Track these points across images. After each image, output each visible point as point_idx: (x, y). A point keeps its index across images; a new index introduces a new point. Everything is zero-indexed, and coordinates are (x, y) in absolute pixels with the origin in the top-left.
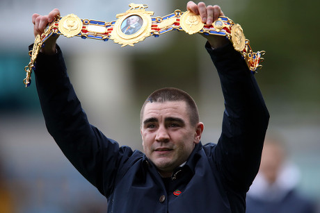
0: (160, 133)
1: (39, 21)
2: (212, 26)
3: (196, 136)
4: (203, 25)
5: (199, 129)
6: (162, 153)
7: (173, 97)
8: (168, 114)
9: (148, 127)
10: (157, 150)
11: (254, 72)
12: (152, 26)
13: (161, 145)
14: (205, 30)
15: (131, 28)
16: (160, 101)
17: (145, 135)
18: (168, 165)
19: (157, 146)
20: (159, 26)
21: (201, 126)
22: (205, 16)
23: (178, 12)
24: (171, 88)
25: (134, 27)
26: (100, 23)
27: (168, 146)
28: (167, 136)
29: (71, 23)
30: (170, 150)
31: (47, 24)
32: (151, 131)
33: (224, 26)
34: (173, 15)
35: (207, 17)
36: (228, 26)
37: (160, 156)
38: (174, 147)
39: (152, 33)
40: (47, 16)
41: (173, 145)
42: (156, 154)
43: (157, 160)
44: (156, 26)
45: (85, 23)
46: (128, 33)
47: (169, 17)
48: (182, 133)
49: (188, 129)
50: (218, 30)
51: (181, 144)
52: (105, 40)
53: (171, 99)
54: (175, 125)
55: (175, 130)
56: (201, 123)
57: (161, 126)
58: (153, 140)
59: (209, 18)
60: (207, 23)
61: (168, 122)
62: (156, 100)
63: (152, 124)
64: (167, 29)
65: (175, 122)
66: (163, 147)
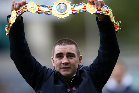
0: (65, 60)
1: (16, 4)
2: (101, 10)
3: (79, 62)
4: (97, 9)
5: (80, 58)
6: (65, 69)
7: (69, 43)
8: (68, 51)
9: (58, 57)
10: (63, 68)
11: (117, 32)
12: (72, 9)
13: (65, 66)
14: (98, 12)
15: (62, 10)
16: (64, 45)
17: (57, 61)
18: (68, 75)
19: (63, 66)
20: (75, 9)
21: (81, 57)
22: (98, 5)
23: (84, 3)
24: (68, 39)
25: (63, 9)
26: (46, 6)
27: (68, 66)
28: (68, 62)
29: (32, 6)
30: (69, 68)
31: (20, 6)
32: (60, 59)
33: (106, 10)
34: (82, 4)
35: (98, 6)
36: (108, 10)
37: (64, 71)
38: (71, 67)
39: (72, 12)
40: (20, 2)
41: (71, 66)
42: (62, 70)
43: (63, 73)
44: (74, 9)
45: (39, 6)
46: (60, 12)
47: (80, 5)
48: (74, 60)
49: (77, 58)
50: (104, 12)
51: (74, 65)
52: (49, 15)
53: (68, 44)
54: (71, 56)
55: (71, 59)
56: (81, 55)
57: (65, 57)
58: (61, 63)
59: (99, 6)
60: (99, 9)
61: (68, 55)
62: (61, 44)
63: (60, 56)
64: (79, 11)
65: (71, 55)
66: (66, 67)
